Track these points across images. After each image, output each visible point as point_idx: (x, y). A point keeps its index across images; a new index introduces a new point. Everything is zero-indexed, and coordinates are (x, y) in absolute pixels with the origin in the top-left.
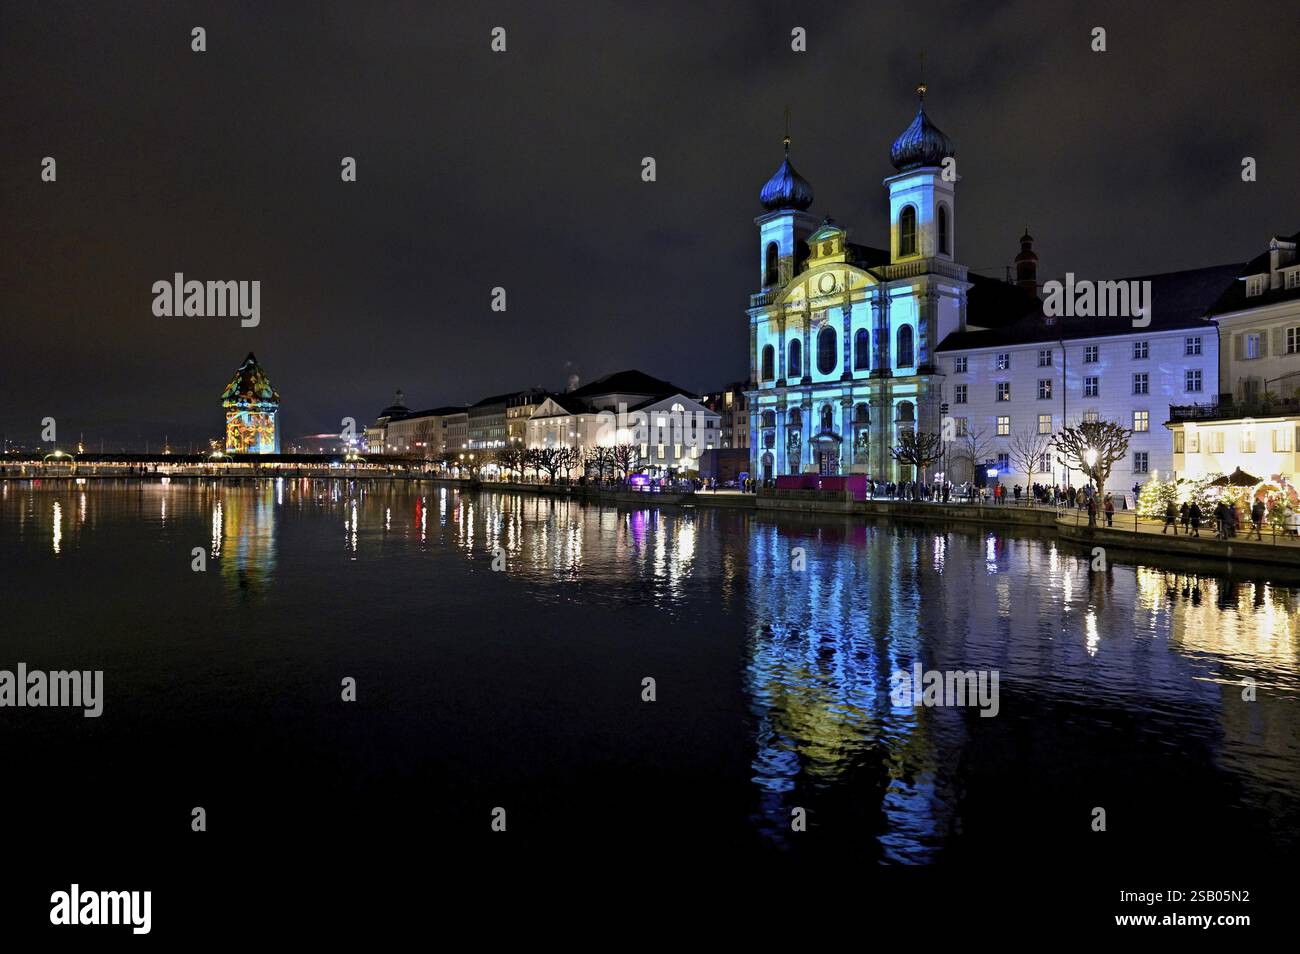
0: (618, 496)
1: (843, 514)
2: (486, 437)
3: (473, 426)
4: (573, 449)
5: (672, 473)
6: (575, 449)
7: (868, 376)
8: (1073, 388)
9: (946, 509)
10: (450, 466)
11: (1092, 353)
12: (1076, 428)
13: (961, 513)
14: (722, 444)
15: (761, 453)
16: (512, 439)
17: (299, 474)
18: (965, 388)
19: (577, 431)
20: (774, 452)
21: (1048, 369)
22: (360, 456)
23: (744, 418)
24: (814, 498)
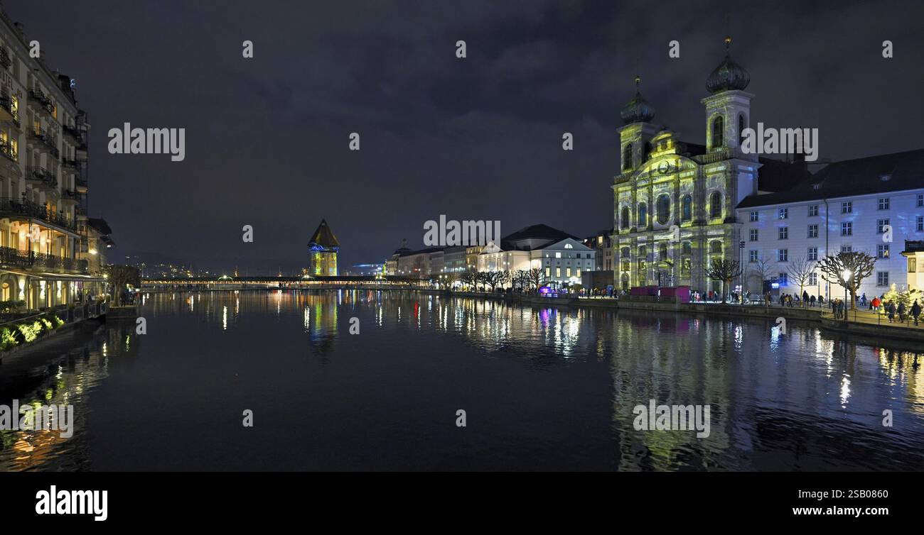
0: (533, 300)
1: (675, 312)
2: (455, 265)
3: (447, 259)
4: (505, 272)
5: (565, 285)
6: (506, 272)
7: (690, 225)
8: (833, 230)
9: (743, 309)
10: (433, 282)
11: (847, 207)
12: (835, 256)
13: (753, 311)
14: (596, 268)
15: (621, 273)
16: (469, 266)
17: (351, 287)
18: (756, 231)
19: (507, 261)
20: (629, 273)
21: (816, 218)
22: (383, 276)
23: (610, 252)
24: (655, 301)
